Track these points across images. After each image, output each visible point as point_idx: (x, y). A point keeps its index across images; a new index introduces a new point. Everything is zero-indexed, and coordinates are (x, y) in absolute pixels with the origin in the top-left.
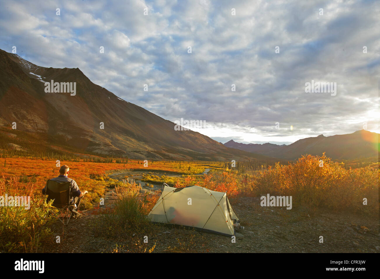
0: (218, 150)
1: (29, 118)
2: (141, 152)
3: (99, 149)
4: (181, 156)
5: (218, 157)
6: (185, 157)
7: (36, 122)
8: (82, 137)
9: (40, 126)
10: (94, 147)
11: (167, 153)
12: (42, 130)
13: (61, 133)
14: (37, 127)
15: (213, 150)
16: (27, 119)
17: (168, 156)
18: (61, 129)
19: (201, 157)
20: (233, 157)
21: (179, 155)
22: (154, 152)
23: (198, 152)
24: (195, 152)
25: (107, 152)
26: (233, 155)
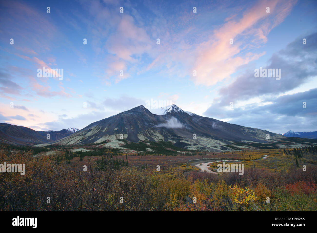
0: (278, 140)
1: (155, 134)
2: (217, 147)
3: (191, 147)
4: (246, 147)
5: (278, 145)
6: (250, 147)
7: (158, 136)
8: (181, 141)
9: (160, 138)
10: (188, 146)
11: (235, 146)
12: (161, 140)
13: (170, 141)
14: (159, 138)
15: (273, 140)
16: (154, 135)
17: (237, 148)
18: (170, 138)
19: (263, 146)
20: (295, 144)
21: (245, 146)
22: (226, 146)
23: (260, 143)
24: (257, 143)
25: (196, 149)
26: (294, 143)
